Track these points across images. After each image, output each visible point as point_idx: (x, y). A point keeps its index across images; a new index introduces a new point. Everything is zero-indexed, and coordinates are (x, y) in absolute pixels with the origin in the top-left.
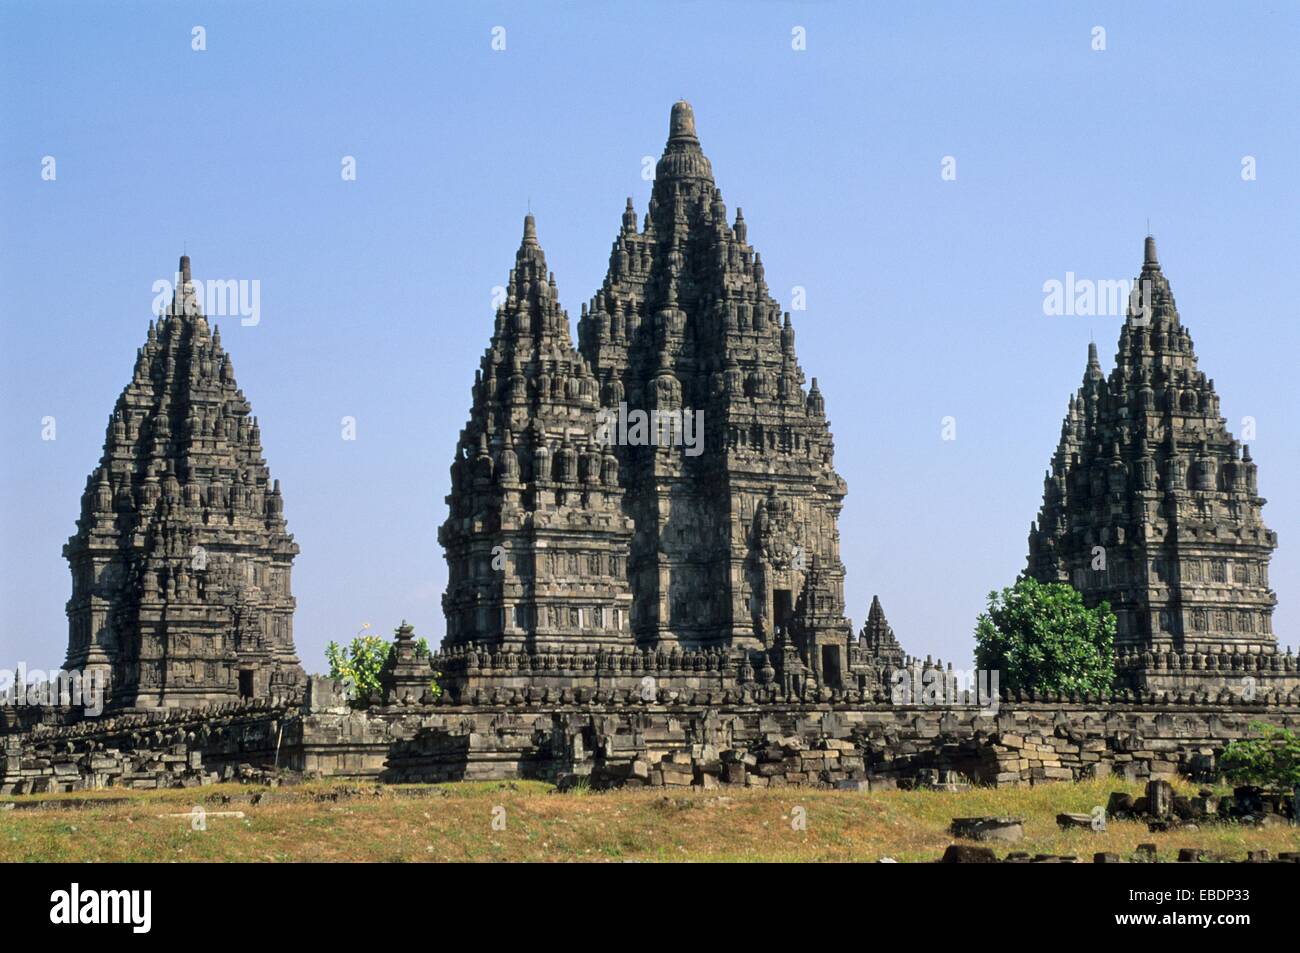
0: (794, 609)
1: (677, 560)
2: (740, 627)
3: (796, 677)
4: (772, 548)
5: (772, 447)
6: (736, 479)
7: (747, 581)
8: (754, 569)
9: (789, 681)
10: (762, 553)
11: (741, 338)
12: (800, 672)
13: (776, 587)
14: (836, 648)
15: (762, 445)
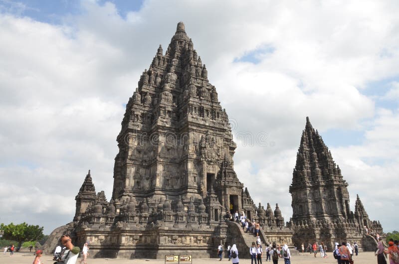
0: (216, 178)
1: (165, 161)
2: (191, 189)
3: (216, 210)
4: (206, 154)
5: (208, 116)
6: (191, 125)
7: (195, 168)
8: (198, 163)
9: (212, 213)
10: (202, 156)
11: (196, 79)
12: (219, 208)
13: (208, 172)
14: (236, 196)
15: (203, 115)
